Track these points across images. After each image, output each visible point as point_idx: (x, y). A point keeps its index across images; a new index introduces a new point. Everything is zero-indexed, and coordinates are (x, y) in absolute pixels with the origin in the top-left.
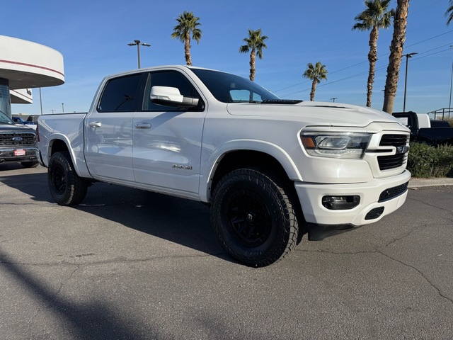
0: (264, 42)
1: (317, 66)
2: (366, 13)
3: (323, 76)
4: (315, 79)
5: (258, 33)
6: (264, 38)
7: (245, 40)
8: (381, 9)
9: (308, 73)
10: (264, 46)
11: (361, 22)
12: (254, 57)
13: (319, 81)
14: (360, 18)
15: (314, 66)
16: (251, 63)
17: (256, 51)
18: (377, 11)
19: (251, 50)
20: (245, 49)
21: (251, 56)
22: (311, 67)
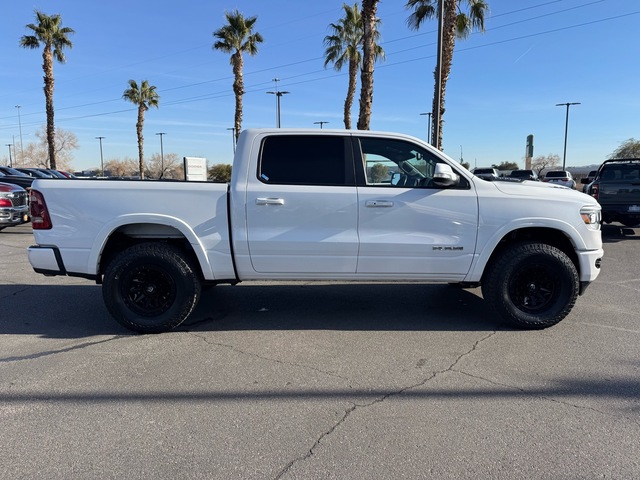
0: (68, 37)
1: (143, 85)
2: (228, 29)
3: (155, 102)
4: (142, 104)
5: (55, 20)
6: (65, 30)
7: (32, 27)
8: (247, 30)
9: (131, 95)
10: (69, 43)
11: (222, 40)
12: (51, 57)
13: (147, 108)
14: (221, 35)
15: (139, 85)
16: (46, 67)
17: (53, 48)
18: (242, 32)
19: (42, 45)
20: (30, 42)
21: (44, 56)
22: (134, 85)
